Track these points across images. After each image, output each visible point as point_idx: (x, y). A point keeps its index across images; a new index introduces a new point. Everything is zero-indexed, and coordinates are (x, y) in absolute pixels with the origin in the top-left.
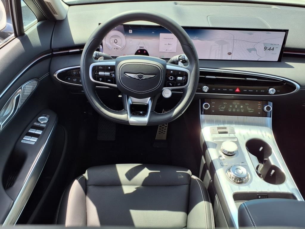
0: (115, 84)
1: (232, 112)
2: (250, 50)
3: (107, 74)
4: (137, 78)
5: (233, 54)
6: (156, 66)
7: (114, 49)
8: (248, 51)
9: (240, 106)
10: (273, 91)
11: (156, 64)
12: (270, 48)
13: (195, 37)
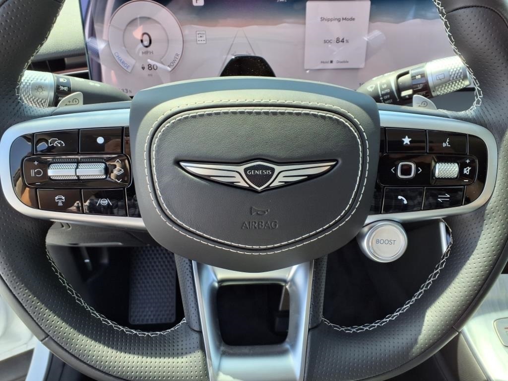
0: (133, 215)
3: (92, 171)
4: (243, 184)
6: (336, 117)
7: (143, 68)
11: (335, 108)
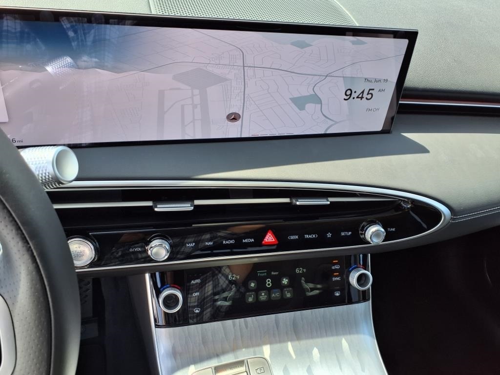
1: (258, 303)
2: (300, 102)
5: (246, 117)
8: (293, 105)
9: (280, 280)
10: (376, 234)
12: (363, 92)
13: (85, 58)
